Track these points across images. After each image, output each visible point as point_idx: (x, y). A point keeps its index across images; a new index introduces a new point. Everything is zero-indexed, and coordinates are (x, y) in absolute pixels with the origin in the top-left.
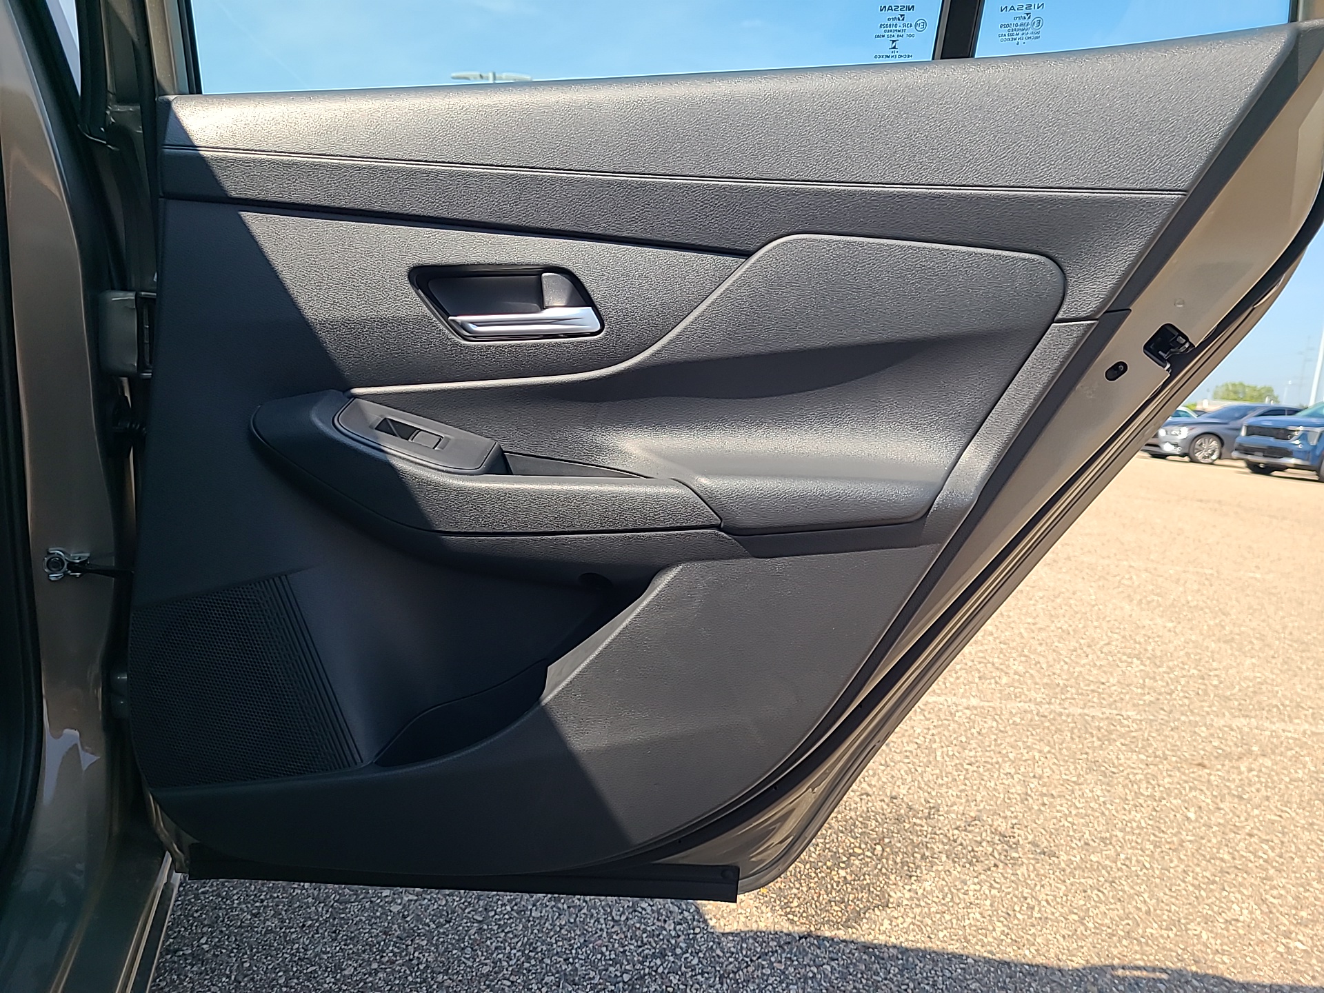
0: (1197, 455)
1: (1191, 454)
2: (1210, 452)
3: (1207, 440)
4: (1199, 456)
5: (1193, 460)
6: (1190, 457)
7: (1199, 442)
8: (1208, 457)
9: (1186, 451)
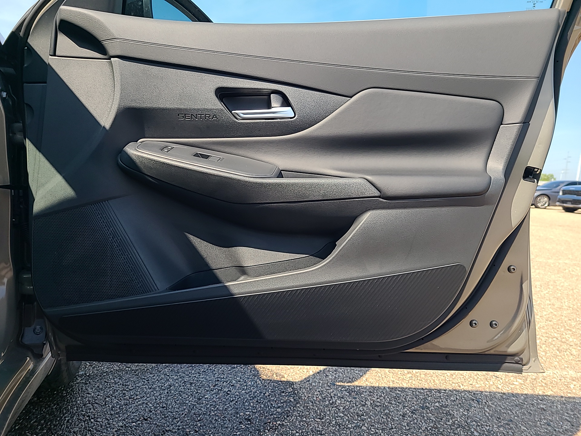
0: (538, 204)
1: (536, 204)
2: (544, 203)
3: (542, 198)
4: (539, 205)
5: (537, 207)
6: (535, 206)
7: (539, 199)
8: (544, 205)
9: (533, 203)
